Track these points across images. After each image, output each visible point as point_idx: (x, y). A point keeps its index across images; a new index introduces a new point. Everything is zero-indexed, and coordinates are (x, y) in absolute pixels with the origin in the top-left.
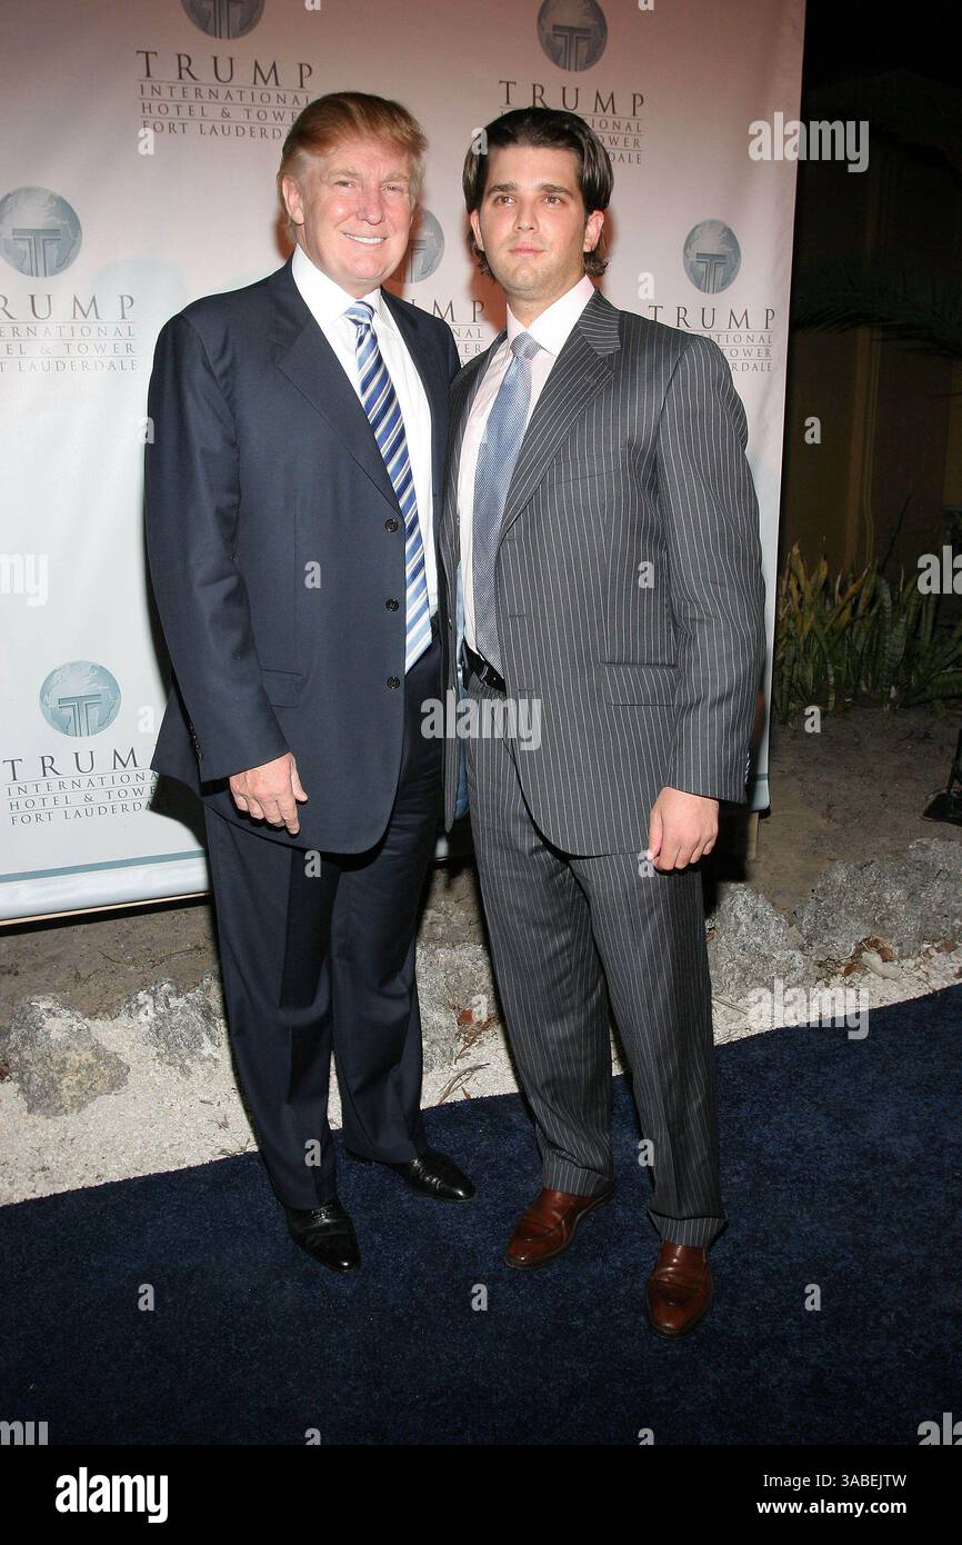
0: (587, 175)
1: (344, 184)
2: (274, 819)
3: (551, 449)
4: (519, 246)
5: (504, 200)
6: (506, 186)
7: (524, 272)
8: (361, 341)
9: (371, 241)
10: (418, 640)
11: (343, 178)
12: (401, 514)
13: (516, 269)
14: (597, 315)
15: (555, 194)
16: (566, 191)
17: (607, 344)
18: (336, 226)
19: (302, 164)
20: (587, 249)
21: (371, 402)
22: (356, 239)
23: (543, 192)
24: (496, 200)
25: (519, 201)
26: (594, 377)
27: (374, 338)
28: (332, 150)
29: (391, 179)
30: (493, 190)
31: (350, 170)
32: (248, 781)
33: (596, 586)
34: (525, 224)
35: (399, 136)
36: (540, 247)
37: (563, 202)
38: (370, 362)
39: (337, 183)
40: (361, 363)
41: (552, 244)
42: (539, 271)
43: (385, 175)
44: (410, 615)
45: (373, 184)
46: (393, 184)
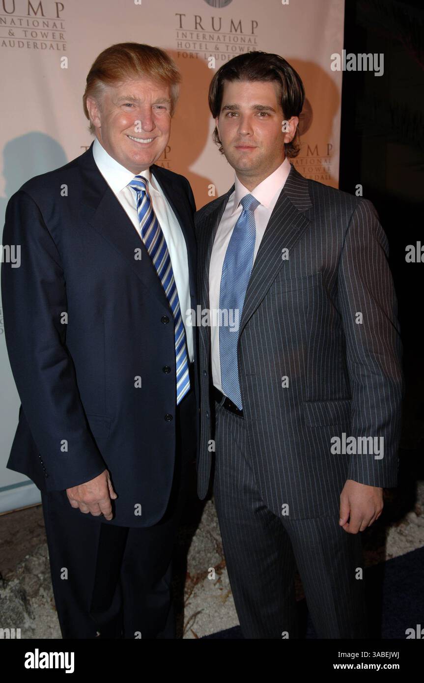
0: (285, 97)
1: (129, 105)
2: (96, 513)
3: (273, 272)
4: (240, 145)
5: (233, 114)
6: (232, 106)
7: (245, 160)
8: (140, 202)
9: (145, 141)
10: (183, 387)
11: (127, 102)
12: (171, 311)
13: (239, 159)
14: (295, 183)
15: (263, 111)
16: (271, 109)
17: (304, 204)
18: (122, 131)
19: (100, 91)
20: (286, 141)
21: (149, 241)
22: (135, 139)
23: (256, 110)
24: (227, 115)
25: (241, 116)
26: (298, 226)
27: (149, 200)
28: (120, 83)
29: (158, 102)
30: (225, 109)
31: (133, 97)
32: (80, 491)
33: (301, 355)
34: (244, 132)
35: (164, 75)
36: (254, 145)
37: (269, 115)
38: (147, 216)
39: (124, 105)
40: (141, 217)
41: (262, 143)
42: (254, 159)
43: (154, 100)
44: (178, 372)
45: (147, 106)
46: (160, 105)
